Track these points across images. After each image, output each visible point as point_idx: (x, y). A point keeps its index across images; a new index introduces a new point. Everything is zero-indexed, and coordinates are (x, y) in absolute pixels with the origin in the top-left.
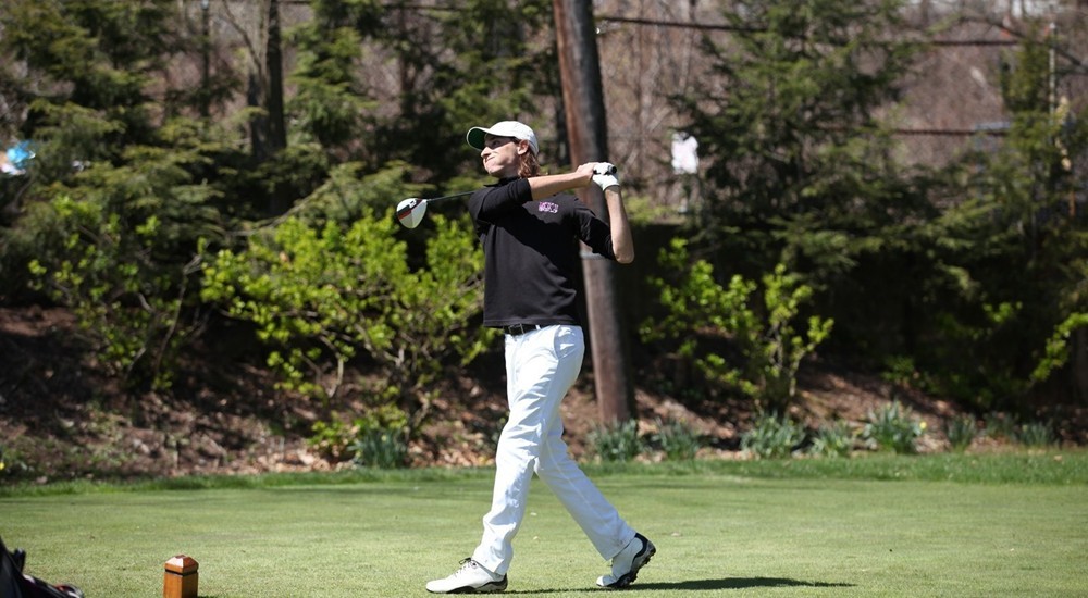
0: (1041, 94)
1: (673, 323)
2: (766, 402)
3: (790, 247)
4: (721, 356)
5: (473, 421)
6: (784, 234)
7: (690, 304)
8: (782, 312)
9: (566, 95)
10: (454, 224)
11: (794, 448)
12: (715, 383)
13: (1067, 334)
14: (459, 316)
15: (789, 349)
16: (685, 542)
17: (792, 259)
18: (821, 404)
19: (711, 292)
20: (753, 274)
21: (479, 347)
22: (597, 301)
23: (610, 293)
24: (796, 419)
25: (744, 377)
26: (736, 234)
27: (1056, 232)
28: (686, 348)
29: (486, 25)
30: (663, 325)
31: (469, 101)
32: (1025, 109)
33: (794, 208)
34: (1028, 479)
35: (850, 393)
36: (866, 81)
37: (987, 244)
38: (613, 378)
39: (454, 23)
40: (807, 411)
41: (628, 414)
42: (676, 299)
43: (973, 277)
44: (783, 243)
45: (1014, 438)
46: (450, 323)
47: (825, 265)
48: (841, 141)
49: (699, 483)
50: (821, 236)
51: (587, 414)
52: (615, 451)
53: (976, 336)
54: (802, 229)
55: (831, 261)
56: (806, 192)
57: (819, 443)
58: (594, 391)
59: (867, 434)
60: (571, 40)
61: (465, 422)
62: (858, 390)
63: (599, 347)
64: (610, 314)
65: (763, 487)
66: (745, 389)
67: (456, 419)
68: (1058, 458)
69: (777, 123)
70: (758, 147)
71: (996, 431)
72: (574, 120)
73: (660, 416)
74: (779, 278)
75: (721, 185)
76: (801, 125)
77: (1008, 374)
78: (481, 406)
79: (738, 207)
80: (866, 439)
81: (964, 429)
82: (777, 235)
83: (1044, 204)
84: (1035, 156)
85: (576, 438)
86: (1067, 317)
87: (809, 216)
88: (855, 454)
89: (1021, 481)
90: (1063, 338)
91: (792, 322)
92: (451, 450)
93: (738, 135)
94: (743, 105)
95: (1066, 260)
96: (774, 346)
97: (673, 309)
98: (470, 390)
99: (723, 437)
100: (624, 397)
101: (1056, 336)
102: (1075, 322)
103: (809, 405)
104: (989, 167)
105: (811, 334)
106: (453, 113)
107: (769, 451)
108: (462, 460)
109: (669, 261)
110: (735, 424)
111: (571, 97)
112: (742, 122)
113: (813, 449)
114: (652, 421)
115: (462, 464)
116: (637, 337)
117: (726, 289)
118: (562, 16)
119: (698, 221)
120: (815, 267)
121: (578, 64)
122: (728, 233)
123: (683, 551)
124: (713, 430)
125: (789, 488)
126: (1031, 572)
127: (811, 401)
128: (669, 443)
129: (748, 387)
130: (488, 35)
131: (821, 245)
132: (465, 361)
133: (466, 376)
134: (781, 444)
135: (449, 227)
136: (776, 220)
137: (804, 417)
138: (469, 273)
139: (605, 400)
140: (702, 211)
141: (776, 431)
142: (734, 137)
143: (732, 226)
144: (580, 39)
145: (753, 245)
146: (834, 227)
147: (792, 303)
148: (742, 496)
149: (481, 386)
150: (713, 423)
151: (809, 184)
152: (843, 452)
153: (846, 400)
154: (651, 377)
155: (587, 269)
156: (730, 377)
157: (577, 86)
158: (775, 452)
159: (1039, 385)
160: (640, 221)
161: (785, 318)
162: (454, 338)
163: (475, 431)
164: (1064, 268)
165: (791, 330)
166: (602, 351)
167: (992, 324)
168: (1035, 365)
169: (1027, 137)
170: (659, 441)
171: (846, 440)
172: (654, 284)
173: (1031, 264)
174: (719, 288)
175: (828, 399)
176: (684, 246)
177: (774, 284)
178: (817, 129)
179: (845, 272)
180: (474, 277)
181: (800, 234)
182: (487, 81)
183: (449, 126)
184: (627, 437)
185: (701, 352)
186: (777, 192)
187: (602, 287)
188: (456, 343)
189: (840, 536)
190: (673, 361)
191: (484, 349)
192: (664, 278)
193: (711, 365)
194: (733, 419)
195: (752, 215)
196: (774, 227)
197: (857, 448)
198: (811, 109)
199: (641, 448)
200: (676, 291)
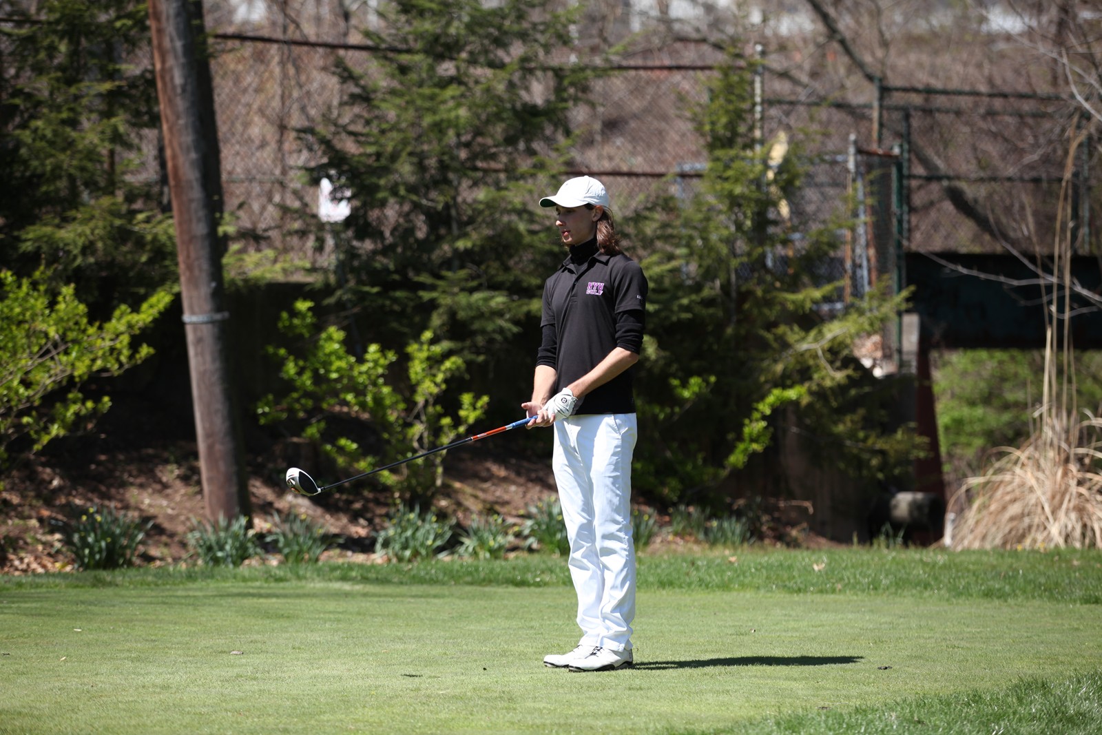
0: (742, 129)
1: (298, 400)
2: (408, 495)
3: (441, 310)
4: (353, 441)
5: (50, 518)
6: (434, 295)
7: (318, 379)
8: (428, 388)
9: (165, 127)
10: (25, 283)
11: (440, 550)
12: (347, 473)
13: (768, 412)
14: (30, 392)
15: (436, 431)
16: (244, 661)
17: (443, 325)
18: (476, 497)
19: (342, 364)
20: (395, 342)
21: (56, 430)
22: (202, 374)
23: (218, 365)
24: (442, 516)
25: (381, 464)
26: (378, 294)
27: (759, 293)
28: (312, 431)
29: (71, 41)
30: (284, 405)
31: (49, 133)
32: (723, 146)
33: (447, 264)
34: (689, 585)
35: (514, 483)
36: (532, 111)
37: (675, 308)
38: (222, 466)
39: (30, 40)
40: (459, 504)
41: (237, 509)
42: (300, 372)
43: (661, 345)
44: (433, 305)
45: (701, 536)
46: (20, 400)
47: (483, 332)
48: (503, 184)
49: (300, 591)
50: (477, 296)
51: (191, 511)
52: (220, 554)
53: (662, 416)
54: (456, 290)
55: (490, 327)
56: (461, 244)
57: (469, 543)
58: (199, 483)
59: (526, 532)
60: (171, 61)
61: (41, 520)
62: (522, 480)
63: (204, 428)
64: (218, 390)
65: (374, 595)
66: (383, 480)
67: (30, 517)
68: (733, 559)
69: (427, 162)
70: (402, 192)
71: (684, 529)
72: (174, 157)
73: (279, 511)
74: (425, 347)
75: (360, 236)
76: (455, 164)
77: (700, 462)
78: (63, 500)
79: (382, 262)
80: (526, 537)
81: (643, 527)
82: (426, 295)
83: (745, 259)
84: (735, 202)
85: (176, 539)
86: (768, 392)
87: (462, 273)
88: (512, 555)
89: (681, 587)
90: (764, 418)
91: (438, 399)
92: (23, 554)
93: (379, 177)
94: (383, 140)
95: (770, 326)
96: (418, 429)
97: (298, 383)
98: (50, 482)
99: (356, 536)
100: (234, 489)
101: (756, 415)
102: (778, 398)
103: (461, 498)
104: (678, 216)
105: (462, 413)
106: (29, 147)
107: (408, 553)
108: (34, 566)
109: (291, 327)
110: (370, 521)
111: (170, 129)
112: (383, 162)
113: (462, 550)
114: (269, 518)
115: (34, 570)
116: (256, 417)
117: (361, 360)
118: (160, 31)
119: (332, 279)
120: (473, 334)
121: (179, 90)
122: (368, 293)
123: (233, 672)
124: (344, 527)
125: (403, 596)
126: (638, 693)
127: (464, 493)
128: (287, 544)
129: (387, 477)
130: (74, 53)
131: (478, 308)
132: (37, 447)
133: (44, 465)
134: (422, 544)
135: (19, 287)
136: (424, 278)
137: (455, 512)
138: (43, 341)
139: (211, 492)
140: (337, 267)
141: (417, 529)
142: (374, 180)
143: (373, 286)
144: (182, 60)
145: (397, 308)
146: (494, 287)
147: (440, 377)
148: (343, 605)
149: (62, 478)
150: (344, 520)
151: (465, 235)
152: (495, 553)
153: (506, 492)
154: (271, 466)
155: (190, 337)
156: (363, 465)
157: (178, 117)
158: (416, 553)
159: (736, 473)
160: (257, 279)
161: (431, 394)
162: (26, 420)
163: (52, 532)
164: (769, 336)
165: (439, 408)
166: (208, 435)
167: (681, 401)
168: (731, 449)
169: (726, 179)
170: (276, 542)
171: (500, 539)
172: (276, 354)
173: (729, 331)
174: (353, 359)
175: (484, 490)
176: (310, 309)
177: (419, 353)
178: (475, 169)
179: (506, 339)
180: (49, 345)
181: (455, 294)
182: (71, 110)
183: (25, 163)
184: (235, 537)
185: (330, 435)
186: (427, 245)
187: (208, 358)
188: (28, 424)
189: (434, 653)
190: (297, 445)
191: (62, 433)
192: (286, 348)
193: (341, 450)
194: (369, 515)
195: (396, 272)
196: (423, 286)
197: (514, 549)
198: (467, 145)
199: (251, 551)
200: (301, 363)
